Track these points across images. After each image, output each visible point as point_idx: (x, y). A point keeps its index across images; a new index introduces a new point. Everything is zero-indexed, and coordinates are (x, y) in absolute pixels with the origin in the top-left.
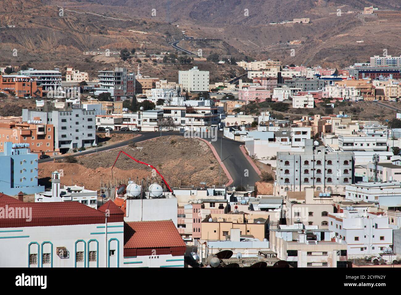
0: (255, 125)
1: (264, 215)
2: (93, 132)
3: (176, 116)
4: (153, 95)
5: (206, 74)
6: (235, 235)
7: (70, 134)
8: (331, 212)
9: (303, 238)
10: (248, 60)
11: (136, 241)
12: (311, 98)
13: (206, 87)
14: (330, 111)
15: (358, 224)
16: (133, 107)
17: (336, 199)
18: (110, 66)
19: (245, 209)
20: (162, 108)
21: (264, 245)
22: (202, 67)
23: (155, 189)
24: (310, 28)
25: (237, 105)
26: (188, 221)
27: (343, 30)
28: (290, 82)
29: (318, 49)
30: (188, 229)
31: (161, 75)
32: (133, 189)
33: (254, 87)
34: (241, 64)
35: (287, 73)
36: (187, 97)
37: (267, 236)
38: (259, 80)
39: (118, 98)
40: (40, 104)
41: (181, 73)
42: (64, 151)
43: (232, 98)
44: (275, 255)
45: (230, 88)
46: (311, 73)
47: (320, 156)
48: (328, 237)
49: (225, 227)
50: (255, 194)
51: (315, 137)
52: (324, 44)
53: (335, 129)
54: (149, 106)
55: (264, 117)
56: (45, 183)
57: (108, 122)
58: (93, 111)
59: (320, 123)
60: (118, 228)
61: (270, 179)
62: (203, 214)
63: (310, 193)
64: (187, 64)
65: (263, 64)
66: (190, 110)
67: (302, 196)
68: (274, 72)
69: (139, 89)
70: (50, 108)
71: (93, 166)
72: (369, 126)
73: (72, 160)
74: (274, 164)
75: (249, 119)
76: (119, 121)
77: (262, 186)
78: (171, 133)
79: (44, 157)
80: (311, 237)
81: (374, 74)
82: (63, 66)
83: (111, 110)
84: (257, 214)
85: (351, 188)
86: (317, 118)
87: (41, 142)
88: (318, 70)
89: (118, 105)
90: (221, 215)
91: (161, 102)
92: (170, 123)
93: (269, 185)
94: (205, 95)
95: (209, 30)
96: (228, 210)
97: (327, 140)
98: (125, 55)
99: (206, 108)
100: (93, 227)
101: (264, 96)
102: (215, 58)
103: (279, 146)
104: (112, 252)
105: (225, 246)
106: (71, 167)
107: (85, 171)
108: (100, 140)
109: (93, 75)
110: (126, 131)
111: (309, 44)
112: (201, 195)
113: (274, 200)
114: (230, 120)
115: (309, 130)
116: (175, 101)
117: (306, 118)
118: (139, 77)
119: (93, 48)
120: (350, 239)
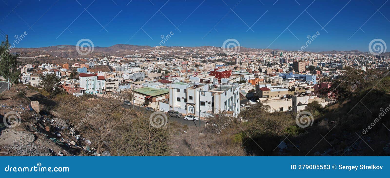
0: (113, 64)
1: (114, 75)
2: (93, 65)
3: (103, 63)
4: (100, 61)
5: (107, 58)
6: (111, 77)
7: (91, 66)
8: (122, 74)
9: (119, 77)
10: (112, 56)
11: (99, 78)
12: (119, 61)
13: (107, 60)
14: (122, 62)
15: (126, 75)
16: (98, 62)
17: (123, 73)
18: (95, 57)
19: (112, 74)
20: (102, 62)
21: (114, 78)
22: (106, 57)
23: (101, 72)
24: (119, 52)
25: (111, 62)
26: (105, 76)
27: (123, 52)
28: (117, 59)
29: (120, 55)
30: (105, 77)
31: (101, 58)
32: (98, 72)
33: (112, 59)
34: (111, 57)
35: (117, 58)
36: (105, 61)
37: (115, 77)
38: (113, 58)
39: (96, 61)
40: (87, 62)
41: (104, 58)
42: (90, 68)
43: (110, 61)
44: (116, 79)
45: (110, 60)
46: (119, 58)
47: (121, 67)
48: (122, 77)
49: (110, 76)
50: (113, 72)
51: (120, 65)
52: (121, 54)
53: (122, 64)
54: (100, 62)
55: (114, 63)
56: (88, 72)
57: (95, 64)
58: (93, 63)
59: (121, 64)
60: (97, 77)
61: (115, 70)
62: (107, 75)
63: (120, 72)
64: (104, 57)
65: (114, 57)
66: (105, 62)
67: (119, 72)
68: (115, 58)
69: (99, 60)
70: (88, 63)
71: (93, 69)
72: (126, 64)
73: (91, 69)
74: (115, 68)
75: (112, 63)
76: (96, 64)
77: (114, 71)
78: (103, 65)
79: (88, 68)
80: (120, 77)
81: (127, 57)
82: (90, 57)
83: (95, 63)
84: (113, 75)
85: (124, 71)
86: (120, 63)
87: (87, 67)
88: (120, 57)
89: (96, 62)
90: (109, 75)
91: (101, 61)
92: (103, 64)
93: (115, 71)
94: (107, 61)
95: (107, 53)
96: (110, 74)
97: (122, 65)
98: (97, 56)
99: (107, 62)
100: (94, 77)
101: (114, 61)
102: (108, 56)
103: (116, 66)
104: (96, 80)
105: (110, 79)
106: (91, 70)
107: (92, 70)
108: (94, 66)
109: (93, 59)
110: (97, 65)
111: (119, 54)
112: (107, 72)
113: (115, 73)
114: (110, 63)
115: (119, 64)
116: (103, 61)
117: (119, 63)
118: (99, 59)
119: (93, 55)
120: (125, 77)
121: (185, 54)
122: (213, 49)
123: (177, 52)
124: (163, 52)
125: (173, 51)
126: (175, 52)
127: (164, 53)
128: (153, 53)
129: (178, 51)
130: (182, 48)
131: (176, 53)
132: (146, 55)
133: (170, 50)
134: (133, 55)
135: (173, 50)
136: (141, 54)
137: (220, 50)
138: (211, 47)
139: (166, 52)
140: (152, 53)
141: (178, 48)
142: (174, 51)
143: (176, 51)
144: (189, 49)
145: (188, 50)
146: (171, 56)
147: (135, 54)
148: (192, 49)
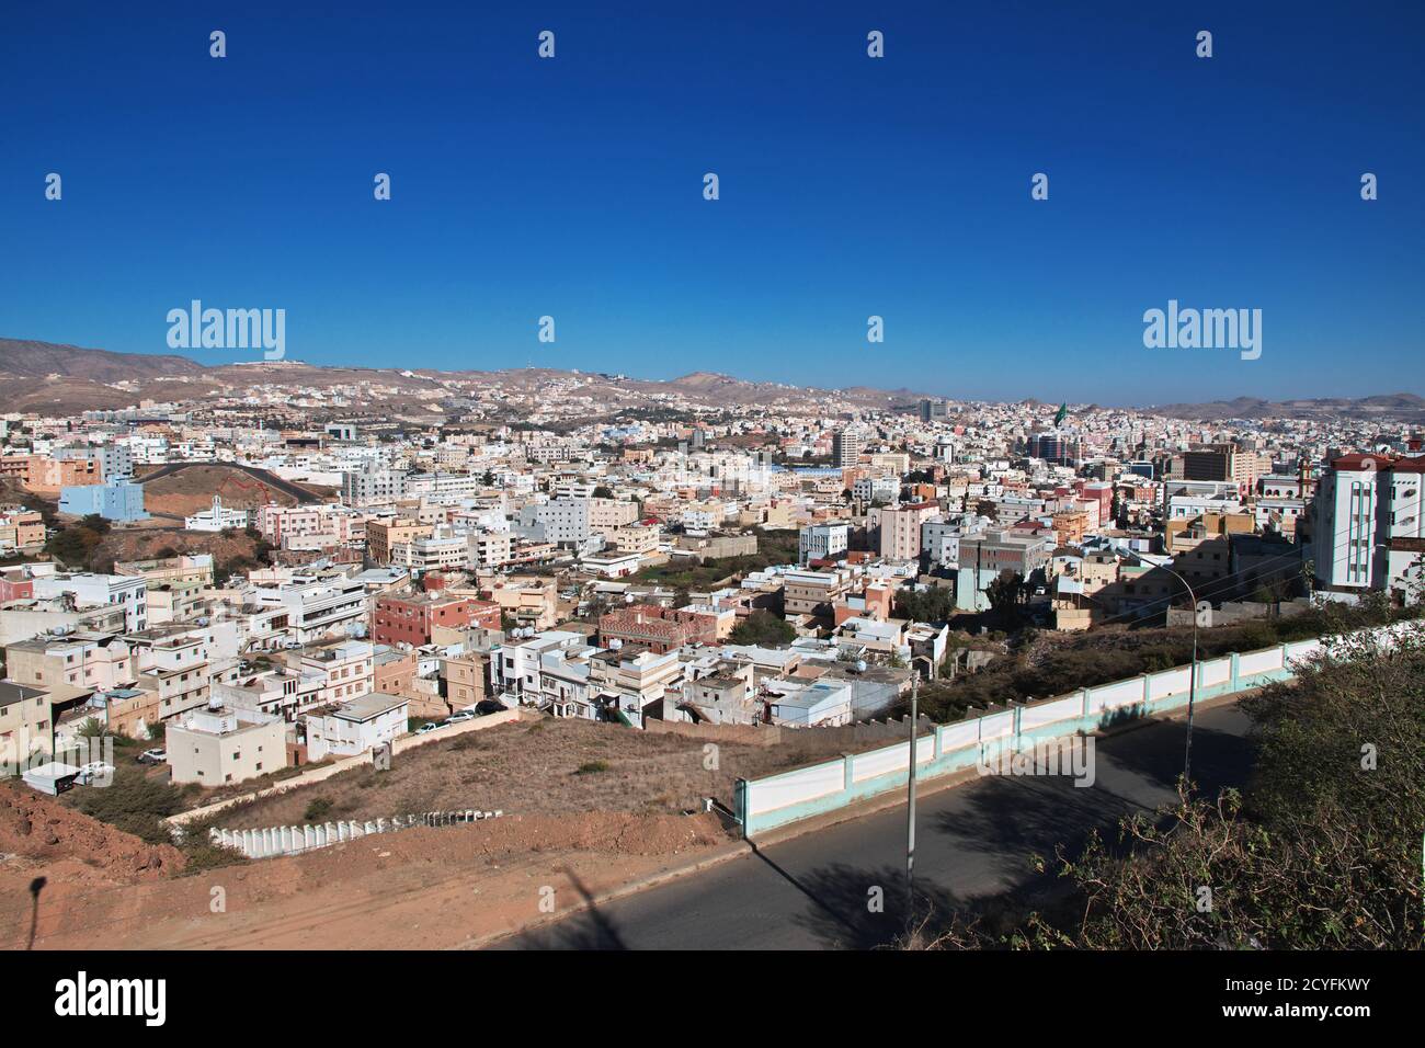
121: (441, 410)
122: (577, 385)
123: (392, 399)
124: (308, 397)
125: (364, 390)
126: (381, 398)
127: (322, 403)
128: (258, 402)
129: (394, 391)
130: (408, 374)
131: (390, 406)
132: (217, 412)
133: (350, 384)
134: (131, 409)
135: (363, 383)
136: (181, 402)
137: (617, 392)
138: (564, 373)
139: (329, 397)
140: (252, 400)
141: (384, 376)
142: (372, 392)
143: (382, 394)
144: (447, 384)
145: (445, 387)
146: (376, 422)
147: (142, 403)
148: (463, 383)
